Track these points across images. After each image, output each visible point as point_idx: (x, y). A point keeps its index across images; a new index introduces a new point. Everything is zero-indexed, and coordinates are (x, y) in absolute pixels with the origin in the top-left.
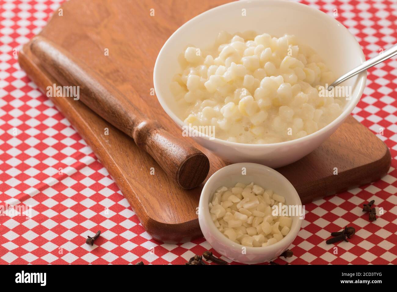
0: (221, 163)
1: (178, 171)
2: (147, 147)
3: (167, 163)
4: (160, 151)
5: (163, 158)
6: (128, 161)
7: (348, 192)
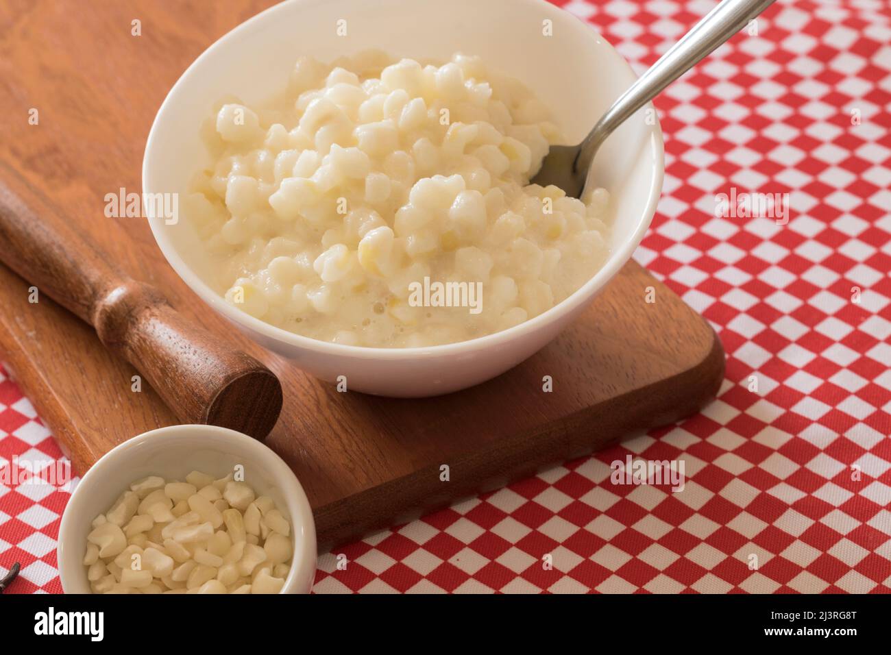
0: (312, 384)
1: (204, 414)
2: (129, 353)
3: (177, 393)
4: (160, 363)
5: (168, 380)
6: (84, 386)
7: (622, 448)
